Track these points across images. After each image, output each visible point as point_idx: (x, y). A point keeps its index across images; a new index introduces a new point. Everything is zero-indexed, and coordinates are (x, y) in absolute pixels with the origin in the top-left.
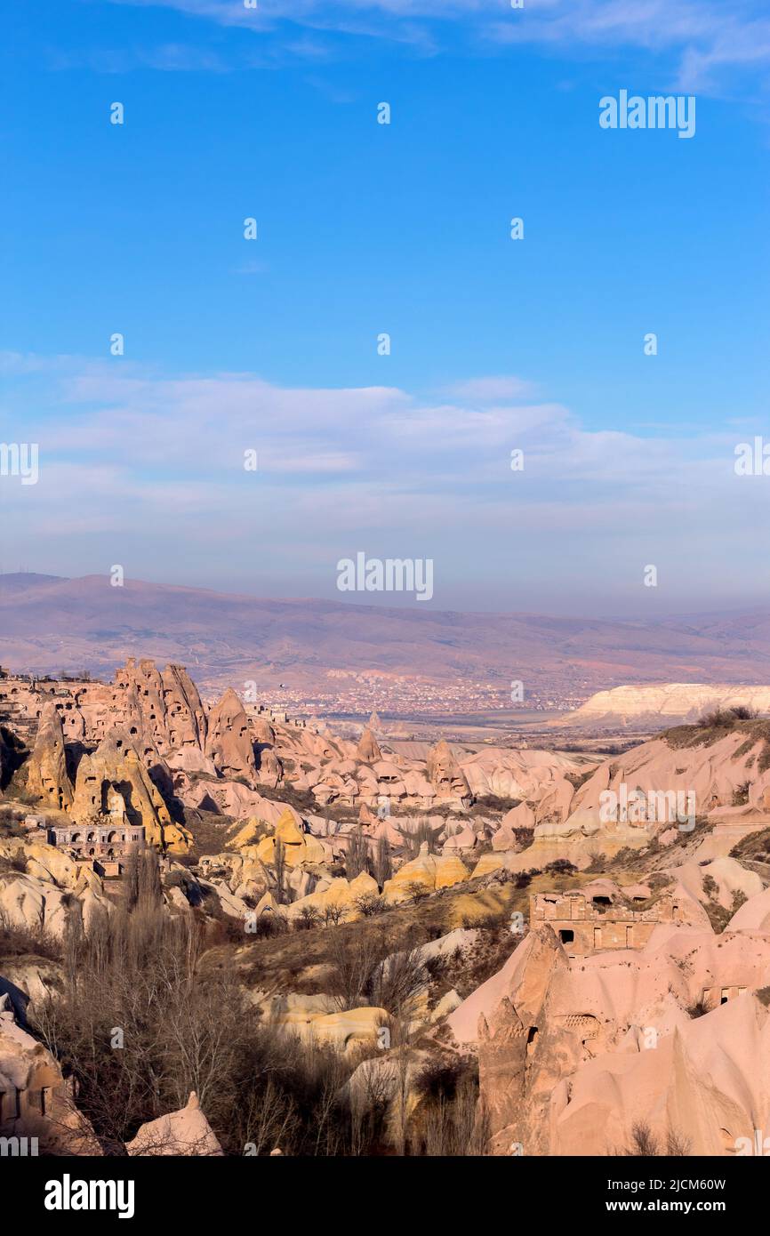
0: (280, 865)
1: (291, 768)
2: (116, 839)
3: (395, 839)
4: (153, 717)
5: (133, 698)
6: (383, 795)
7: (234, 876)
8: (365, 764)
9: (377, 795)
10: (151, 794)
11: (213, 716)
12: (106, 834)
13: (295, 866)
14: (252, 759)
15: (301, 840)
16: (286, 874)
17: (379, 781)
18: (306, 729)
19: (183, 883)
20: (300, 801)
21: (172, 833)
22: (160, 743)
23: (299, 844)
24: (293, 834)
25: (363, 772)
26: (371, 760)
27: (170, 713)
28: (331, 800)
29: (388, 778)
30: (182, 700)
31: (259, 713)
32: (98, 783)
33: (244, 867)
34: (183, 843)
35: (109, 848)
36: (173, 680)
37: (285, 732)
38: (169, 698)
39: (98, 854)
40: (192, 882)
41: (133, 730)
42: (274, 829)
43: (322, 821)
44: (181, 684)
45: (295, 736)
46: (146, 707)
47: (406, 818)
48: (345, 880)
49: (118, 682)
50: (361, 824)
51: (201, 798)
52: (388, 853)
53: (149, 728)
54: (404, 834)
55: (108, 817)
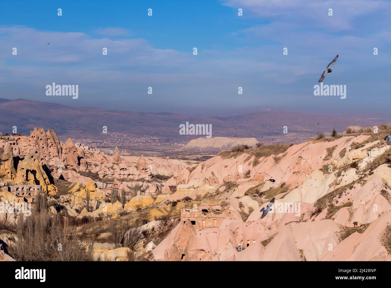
0: (88, 199)
1: (91, 165)
2: (31, 189)
3: (127, 190)
4: (43, 148)
5: (36, 141)
6: (122, 175)
7: (72, 202)
8: (116, 164)
9: (120, 174)
10: (43, 174)
11: (64, 148)
12: (28, 188)
13: (93, 199)
14: (77, 162)
15: (95, 190)
16: (90, 201)
17: (121, 170)
18: (96, 152)
19: (55, 205)
20: (94, 176)
21: (50, 187)
22: (46, 157)
24: (92, 188)
25: (115, 166)
26: (118, 163)
27: (49, 146)
28: (104, 176)
29: (124, 169)
30: (53, 142)
31: (80, 146)
32: (25, 170)
33: (76, 199)
34: (54, 191)
35: (29, 193)
36: (50, 135)
37: (88, 153)
38: (49, 141)
39: (25, 195)
40: (58, 204)
41: (36, 152)
42: (85, 186)
43: (101, 183)
44: (53, 137)
45: (92, 154)
46: (41, 144)
47: (130, 182)
48: (111, 204)
49: (31, 136)
50: (115, 184)
51: (59, 175)
52: (124, 194)
53: (42, 151)
54: (129, 188)
55: (28, 182)
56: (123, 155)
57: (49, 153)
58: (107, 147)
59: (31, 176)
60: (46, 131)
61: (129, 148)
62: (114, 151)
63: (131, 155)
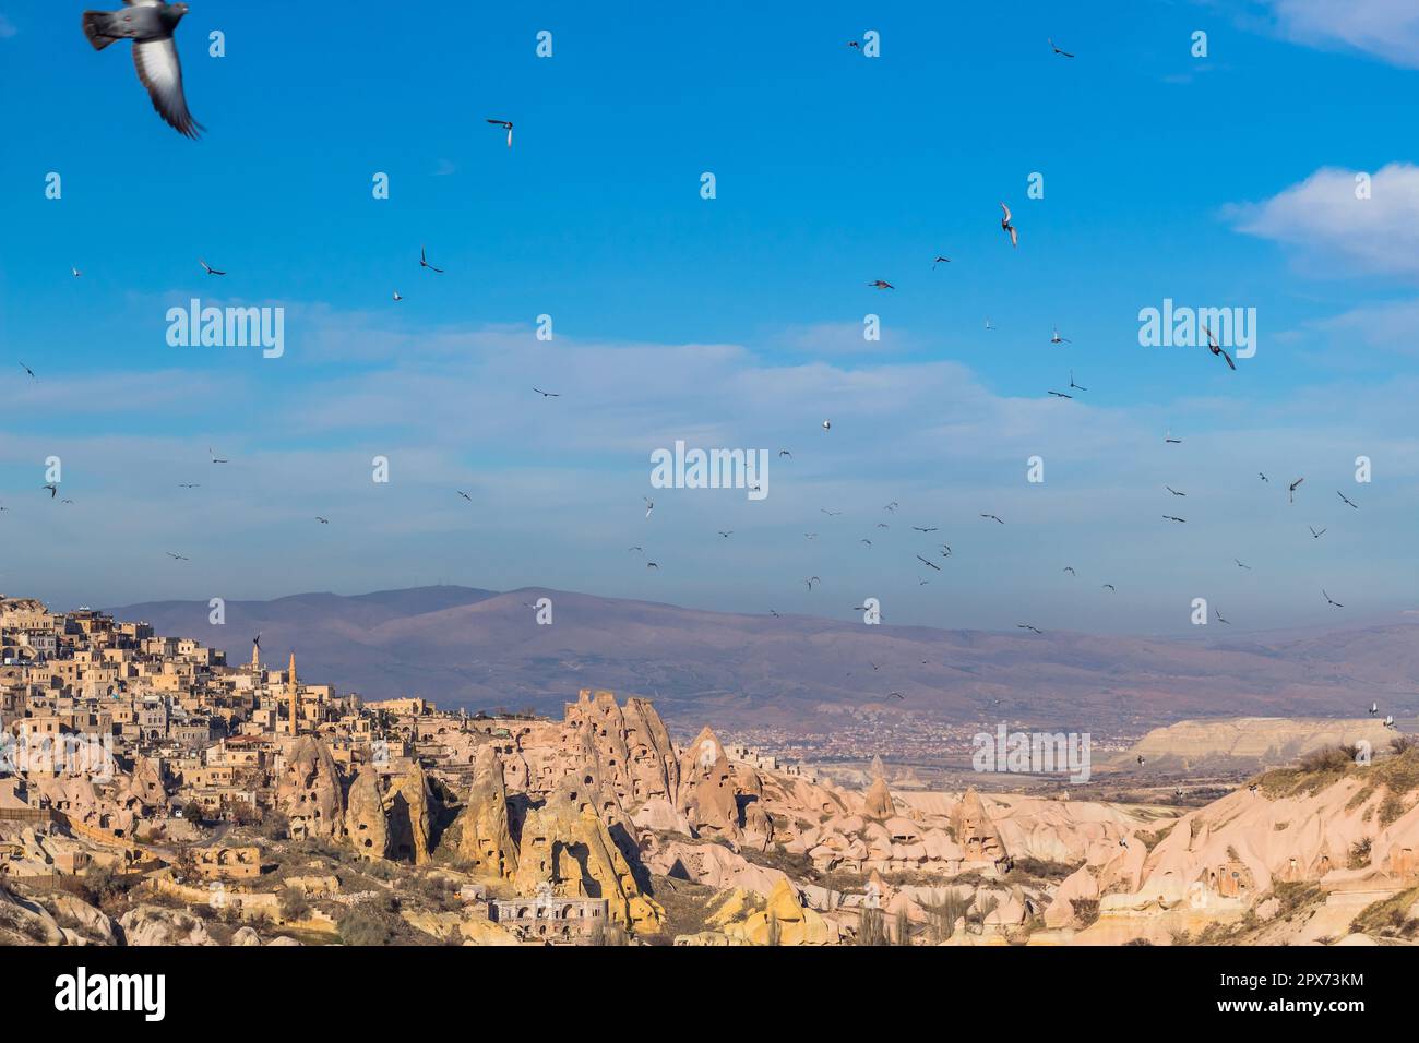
1: (783, 825)
2: (572, 914)
3: (916, 915)
4: (612, 763)
5: (587, 739)
6: (898, 860)
8: (876, 821)
9: (890, 859)
10: (613, 859)
11: (686, 763)
12: (559, 908)
14: (735, 815)
15: (799, 916)
17: (892, 842)
18: (801, 776)
20: (795, 867)
21: (639, 906)
22: (621, 795)
23: (797, 920)
24: (789, 907)
25: (873, 830)
26: (883, 815)
27: (633, 758)
28: (832, 866)
29: (904, 838)
30: (648, 742)
31: (743, 757)
32: (548, 844)
34: (653, 919)
35: (564, 925)
36: (636, 717)
37: (773, 781)
38: (632, 739)
39: (550, 933)
41: (588, 780)
42: (765, 902)
43: (823, 892)
44: (647, 722)
45: (788, 786)
46: (604, 751)
47: (927, 888)
49: (569, 720)
51: (671, 862)
52: (908, 932)
53: (607, 777)
54: (925, 907)
55: (561, 887)
56: (902, 789)
57: (635, 781)
58: (841, 759)
59: (570, 866)
60: (621, 703)
61: (922, 762)
62: (868, 773)
63: (930, 788)
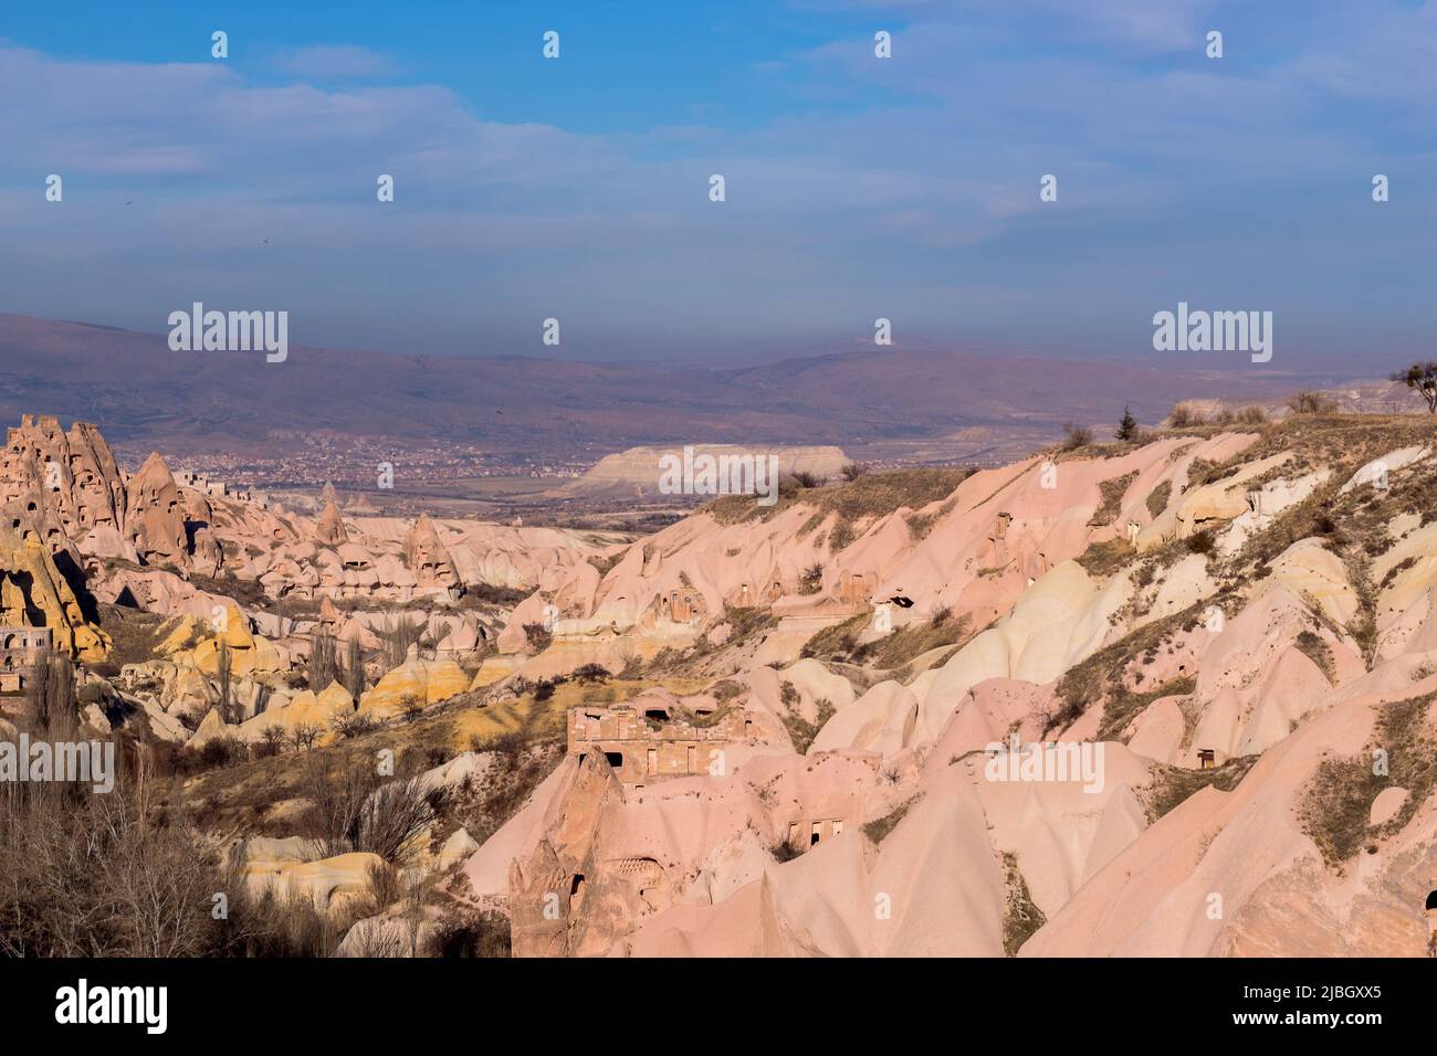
0: (225, 675)
1: (233, 552)
2: (15, 644)
3: (368, 641)
4: (57, 489)
5: (30, 465)
6: (350, 586)
7: (166, 689)
8: (328, 547)
9: (342, 585)
10: (57, 588)
11: (134, 488)
12: (2, 638)
13: (242, 676)
14: (184, 542)
15: (250, 643)
16: (232, 685)
17: (344, 568)
18: (252, 502)
19: (102, 698)
20: (246, 594)
21: (85, 635)
22: (66, 522)
23: (247, 648)
24: (241, 635)
25: (325, 556)
26: (335, 542)
27: (78, 483)
28: (284, 592)
29: (356, 564)
30: (94, 468)
31: (192, 483)
33: (179, 678)
34: (99, 648)
35: (7, 655)
36: (82, 442)
37: (224, 507)
38: (78, 465)
40: (113, 697)
41: (32, 506)
42: (215, 630)
43: (274, 618)
44: (93, 448)
45: (238, 512)
46: (48, 477)
47: (379, 613)
48: (310, 692)
49: (11, 445)
50: (323, 622)
51: (118, 591)
52: (360, 658)
53: (52, 503)
54: (378, 634)
55: (4, 616)
56: (354, 515)
57: (80, 507)
58: (293, 485)
59: (13, 594)
60: (66, 428)
61: (374, 488)
62: (319, 498)
63: (382, 514)
